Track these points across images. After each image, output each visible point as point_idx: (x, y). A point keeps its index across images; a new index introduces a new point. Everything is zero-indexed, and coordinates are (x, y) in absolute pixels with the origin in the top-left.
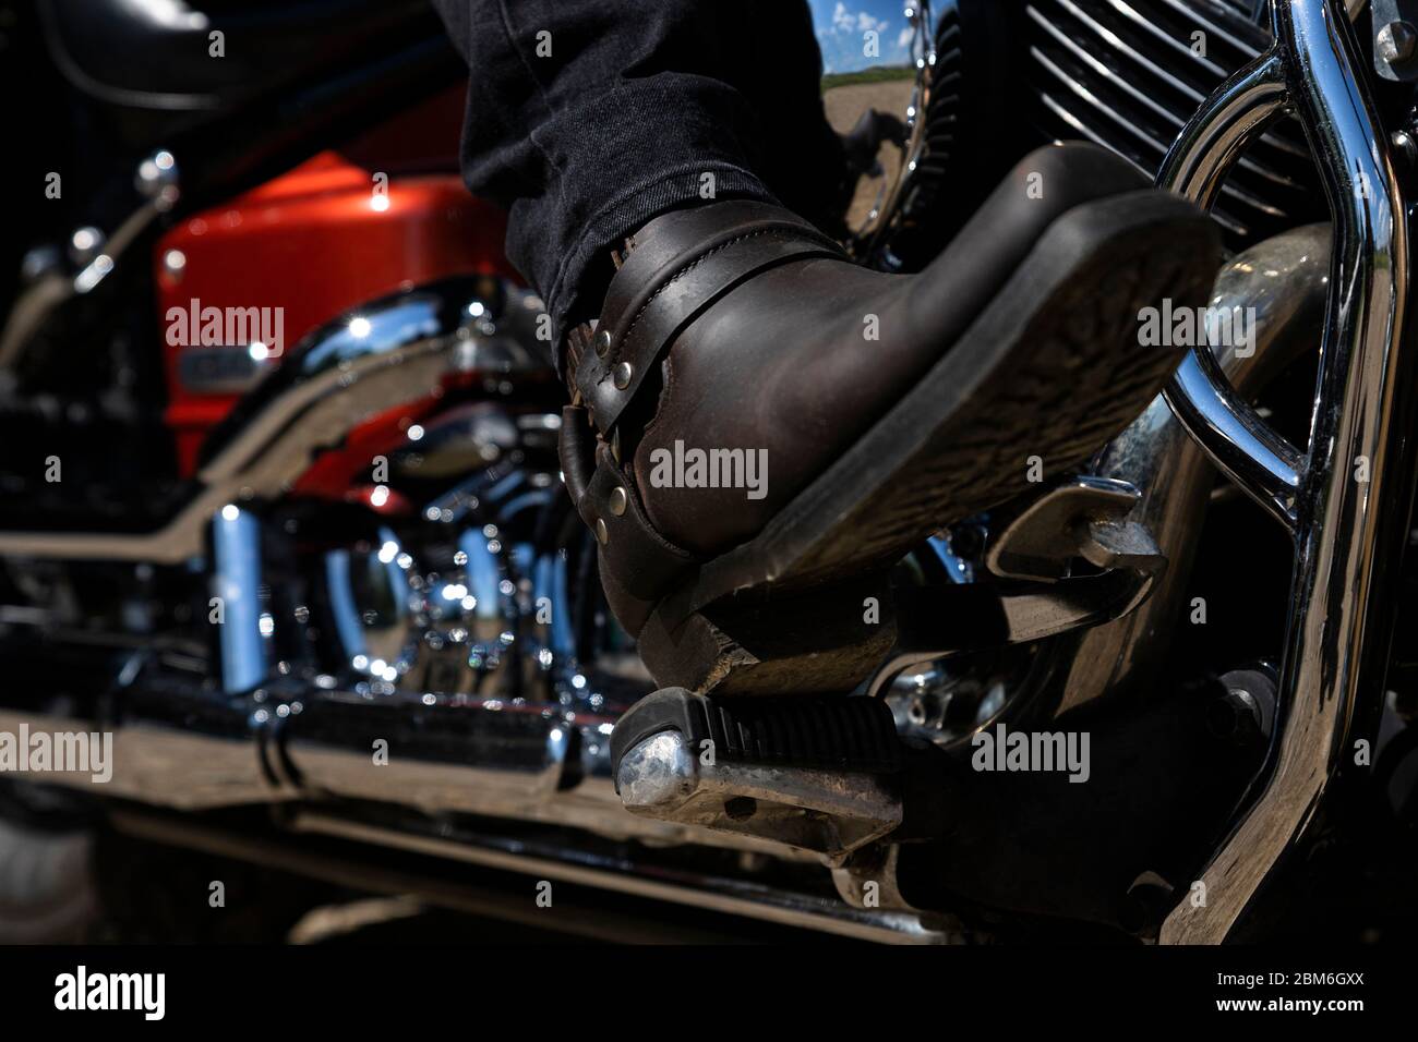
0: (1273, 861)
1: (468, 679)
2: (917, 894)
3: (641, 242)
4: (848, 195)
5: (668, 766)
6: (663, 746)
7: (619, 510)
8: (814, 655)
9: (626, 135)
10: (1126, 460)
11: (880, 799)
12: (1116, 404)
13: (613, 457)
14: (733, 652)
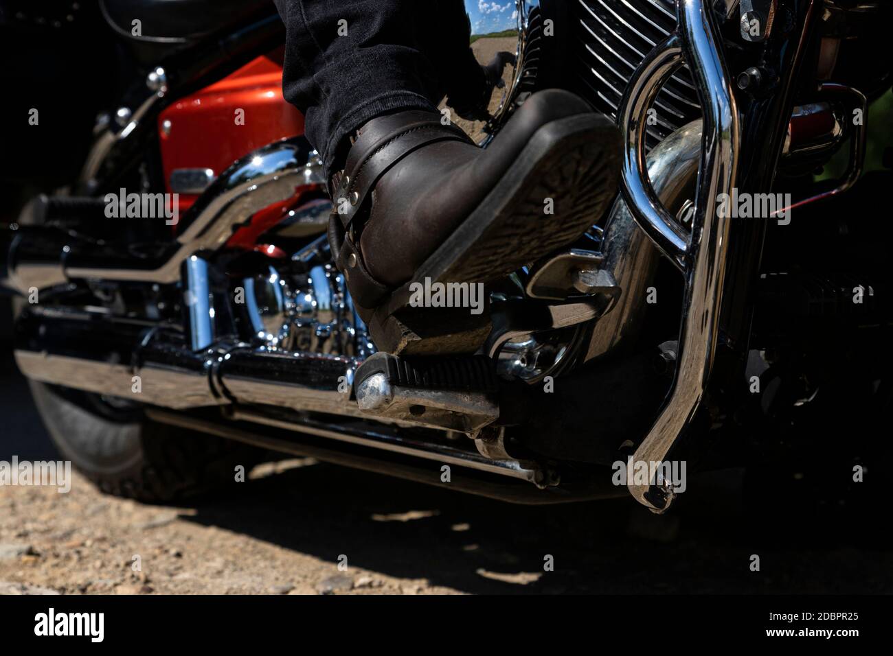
0: (676, 435)
1: (315, 342)
2: (515, 451)
3: (364, 131)
4: (488, 97)
5: (378, 390)
6: (376, 381)
7: (353, 265)
8: (449, 336)
9: (358, 78)
10: (616, 235)
11: (488, 405)
12: (580, 215)
13: (350, 239)
14: (409, 334)
